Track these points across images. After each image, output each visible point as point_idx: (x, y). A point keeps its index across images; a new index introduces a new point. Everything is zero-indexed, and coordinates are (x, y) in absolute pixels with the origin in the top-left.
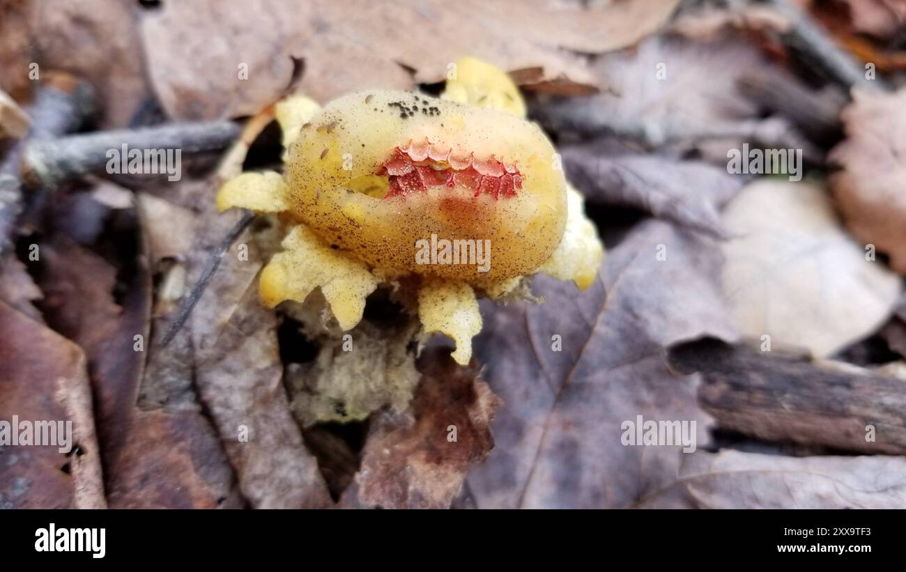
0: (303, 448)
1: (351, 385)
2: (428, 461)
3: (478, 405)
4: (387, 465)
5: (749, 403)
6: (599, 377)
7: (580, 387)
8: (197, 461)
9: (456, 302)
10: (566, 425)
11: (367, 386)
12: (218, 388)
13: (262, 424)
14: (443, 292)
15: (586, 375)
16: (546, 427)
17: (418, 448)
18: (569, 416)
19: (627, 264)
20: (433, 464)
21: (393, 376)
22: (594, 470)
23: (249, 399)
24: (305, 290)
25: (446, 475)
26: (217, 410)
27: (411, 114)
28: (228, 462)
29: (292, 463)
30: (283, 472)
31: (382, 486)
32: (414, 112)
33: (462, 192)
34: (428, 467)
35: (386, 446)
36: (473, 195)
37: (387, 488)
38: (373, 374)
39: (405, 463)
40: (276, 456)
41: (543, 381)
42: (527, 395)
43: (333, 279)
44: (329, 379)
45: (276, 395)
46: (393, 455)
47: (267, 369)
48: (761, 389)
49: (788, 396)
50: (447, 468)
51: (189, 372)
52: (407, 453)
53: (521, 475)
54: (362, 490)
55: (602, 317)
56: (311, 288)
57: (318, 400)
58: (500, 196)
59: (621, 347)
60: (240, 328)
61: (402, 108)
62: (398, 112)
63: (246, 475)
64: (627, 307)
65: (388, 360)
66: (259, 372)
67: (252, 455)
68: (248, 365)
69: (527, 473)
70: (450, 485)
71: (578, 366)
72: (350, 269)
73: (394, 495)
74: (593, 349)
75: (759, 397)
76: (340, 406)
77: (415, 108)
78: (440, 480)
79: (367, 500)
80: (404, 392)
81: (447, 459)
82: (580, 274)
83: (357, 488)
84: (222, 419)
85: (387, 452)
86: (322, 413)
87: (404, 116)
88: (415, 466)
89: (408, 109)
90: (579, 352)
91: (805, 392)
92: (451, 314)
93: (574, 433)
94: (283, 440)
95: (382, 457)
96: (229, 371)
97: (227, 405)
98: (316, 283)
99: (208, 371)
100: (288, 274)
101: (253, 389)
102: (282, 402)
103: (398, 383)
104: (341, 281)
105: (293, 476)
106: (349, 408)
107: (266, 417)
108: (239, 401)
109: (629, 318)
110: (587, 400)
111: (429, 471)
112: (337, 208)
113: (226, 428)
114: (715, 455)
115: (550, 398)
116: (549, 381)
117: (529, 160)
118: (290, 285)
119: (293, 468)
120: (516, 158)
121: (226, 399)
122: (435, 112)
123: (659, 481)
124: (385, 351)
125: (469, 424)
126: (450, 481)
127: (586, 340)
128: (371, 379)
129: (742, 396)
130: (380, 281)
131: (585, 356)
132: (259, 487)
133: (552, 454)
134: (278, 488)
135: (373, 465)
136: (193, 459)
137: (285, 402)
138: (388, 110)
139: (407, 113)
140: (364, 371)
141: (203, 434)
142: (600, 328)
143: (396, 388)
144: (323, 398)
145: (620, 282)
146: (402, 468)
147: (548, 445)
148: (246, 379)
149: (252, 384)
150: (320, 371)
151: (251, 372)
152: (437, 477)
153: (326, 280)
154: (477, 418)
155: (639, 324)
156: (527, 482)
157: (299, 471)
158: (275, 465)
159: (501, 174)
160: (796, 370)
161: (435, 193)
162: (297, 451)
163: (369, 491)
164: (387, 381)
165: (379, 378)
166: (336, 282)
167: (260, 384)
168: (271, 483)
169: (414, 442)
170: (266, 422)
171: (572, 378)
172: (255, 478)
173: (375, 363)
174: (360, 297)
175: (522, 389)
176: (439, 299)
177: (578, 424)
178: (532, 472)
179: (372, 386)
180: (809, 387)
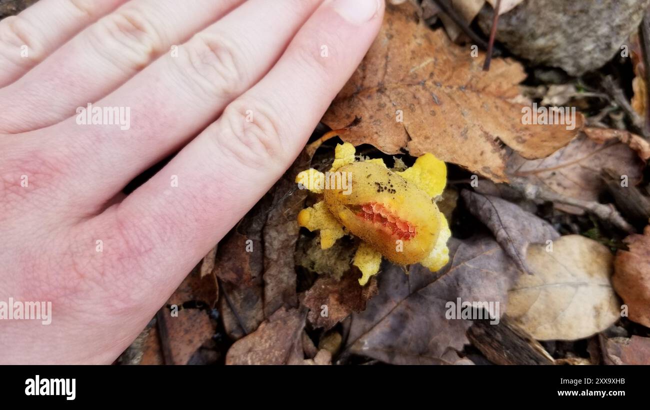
0: (293, 269)
1: (320, 258)
2: (337, 300)
3: (368, 289)
4: (321, 293)
5: (490, 344)
6: (431, 298)
7: (421, 297)
8: (251, 260)
9: (372, 257)
10: (408, 307)
11: (326, 262)
12: (270, 236)
13: (281, 256)
14: (369, 250)
15: (426, 294)
16: (398, 304)
17: (336, 292)
18: (411, 305)
19: (468, 259)
20: (338, 303)
21: (338, 263)
22: (410, 331)
23: (280, 245)
24: (314, 228)
25: (340, 310)
26: (267, 244)
27: (383, 191)
28: (263, 264)
29: (287, 274)
30: (281, 276)
31: (314, 301)
32: (384, 190)
33: (388, 230)
34: (335, 303)
35: (324, 284)
36: (391, 233)
37: (316, 303)
38: (331, 258)
39: (328, 296)
40: (281, 269)
41: (406, 285)
42: (397, 287)
43: (326, 229)
44: (313, 252)
45: (292, 246)
46: (325, 290)
47: (292, 236)
48: (499, 342)
49: (508, 352)
50: (342, 308)
51: (262, 226)
52: (331, 292)
53: (377, 318)
54: (306, 298)
55: (444, 276)
56: (316, 229)
57: (306, 257)
58: (403, 238)
59: (446, 292)
60: (288, 218)
61: (380, 187)
62: (377, 188)
63: (268, 272)
64: (457, 278)
65: (340, 255)
66: (288, 236)
67: (272, 266)
68: (286, 231)
69: (380, 319)
70: (340, 316)
71: (423, 289)
72: (336, 226)
73: (317, 307)
74: (433, 286)
75: (495, 344)
76: (313, 263)
77: (386, 188)
78: (337, 311)
79: (306, 303)
80: (340, 272)
81: (344, 304)
82: (432, 267)
83: (305, 297)
84: (267, 249)
85: (323, 287)
86: (305, 263)
87: (379, 191)
88: (331, 300)
89: (382, 188)
90: (427, 284)
91: (517, 354)
92: (366, 262)
93: (409, 312)
94: (287, 264)
95: (321, 288)
96: (277, 231)
97: (271, 244)
98: (319, 227)
99: (269, 229)
100: (310, 218)
101: (283, 242)
102: (292, 249)
103: (339, 267)
104: (329, 231)
105: (285, 278)
106: (316, 266)
107: (284, 253)
108: (276, 244)
109: (455, 282)
110: (421, 304)
111: (335, 305)
112: (337, 212)
113: (267, 252)
114: (460, 358)
115: (407, 294)
116: (409, 287)
117: (423, 227)
118: (309, 223)
119: (286, 276)
120: (418, 225)
121: (272, 242)
122: (393, 192)
123: (433, 353)
124: (340, 251)
125: (361, 295)
126: (341, 314)
127: (432, 282)
128: (329, 259)
129: (489, 340)
130: (346, 234)
131: (428, 287)
132: (270, 279)
133: (395, 316)
134: (277, 281)
135: (315, 290)
136: (250, 259)
137: (294, 250)
138: (374, 186)
139: (381, 190)
140: (328, 255)
141: (258, 250)
142: (440, 280)
143: (337, 268)
144: (308, 257)
145: (459, 266)
146: (325, 298)
147: (395, 312)
148: (283, 237)
149: (283, 240)
150: (311, 246)
151: (285, 235)
152: (336, 309)
153: (324, 228)
154: (364, 294)
155: (458, 289)
156: (378, 322)
157: (288, 278)
158: (280, 272)
159: (406, 231)
160: (519, 343)
161: (377, 225)
162: (290, 270)
163: (309, 300)
164: (335, 264)
165: (333, 261)
166: (327, 230)
167: (287, 240)
168: (275, 279)
169: (336, 288)
170: (283, 255)
171: (419, 291)
172: (270, 275)
173: (334, 254)
174: (334, 239)
175: (396, 284)
176: (366, 252)
177: (413, 310)
178: (382, 320)
179: (328, 263)
180: (520, 354)
